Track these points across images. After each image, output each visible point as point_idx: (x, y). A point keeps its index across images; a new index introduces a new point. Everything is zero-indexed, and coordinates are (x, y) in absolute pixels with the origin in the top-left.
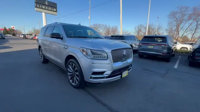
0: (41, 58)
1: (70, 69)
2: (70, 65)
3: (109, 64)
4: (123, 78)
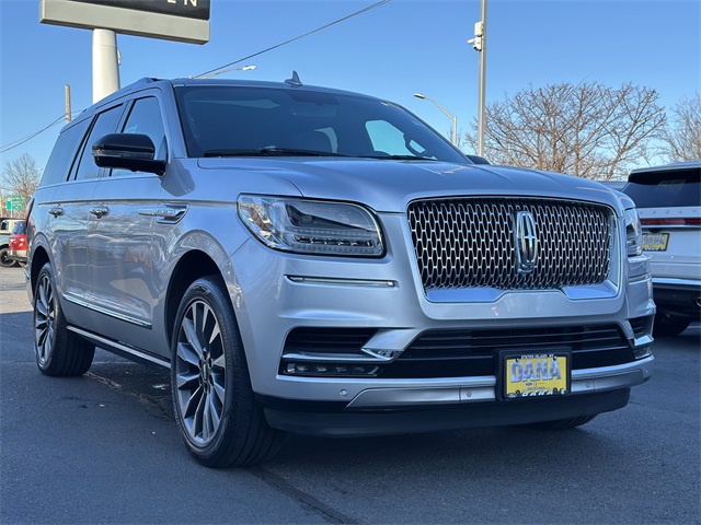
0: (41, 343)
1: (190, 348)
2: (190, 317)
3: (395, 283)
4: (512, 396)
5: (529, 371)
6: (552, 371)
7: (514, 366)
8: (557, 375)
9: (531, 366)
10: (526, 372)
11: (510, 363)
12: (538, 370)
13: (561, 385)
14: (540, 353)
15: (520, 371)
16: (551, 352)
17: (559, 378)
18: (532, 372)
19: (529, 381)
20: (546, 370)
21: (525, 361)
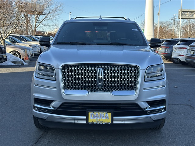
4: (90, 123)
5: (97, 116)
6: (106, 117)
7: (92, 115)
8: (108, 118)
9: (98, 115)
10: (96, 116)
11: (90, 114)
12: (101, 116)
13: (109, 121)
14: (101, 111)
15: (94, 116)
16: (105, 111)
17: (108, 119)
18: (98, 117)
19: (97, 119)
20: (103, 116)
21: (95, 113)
